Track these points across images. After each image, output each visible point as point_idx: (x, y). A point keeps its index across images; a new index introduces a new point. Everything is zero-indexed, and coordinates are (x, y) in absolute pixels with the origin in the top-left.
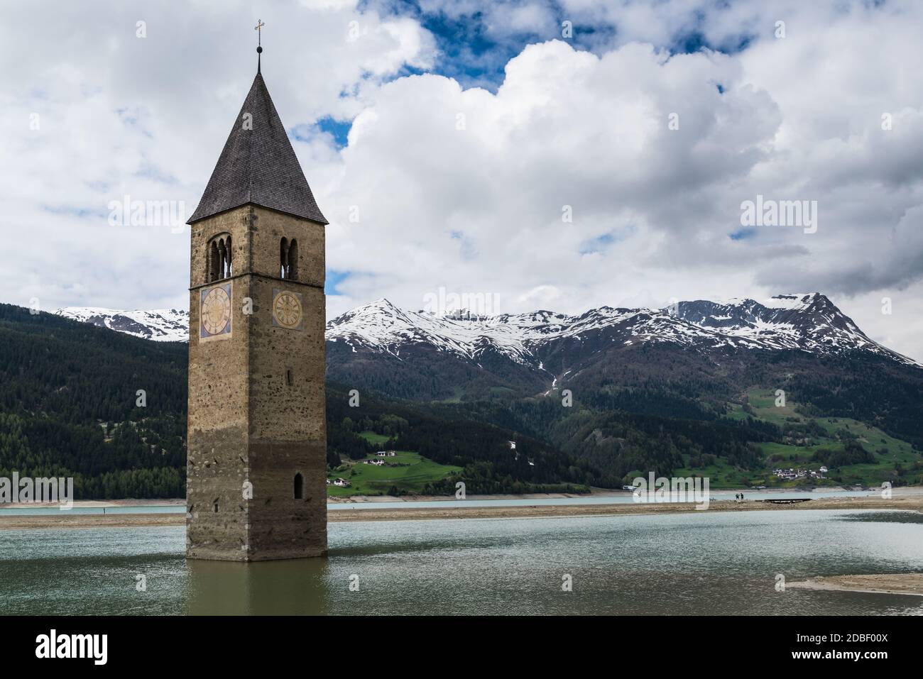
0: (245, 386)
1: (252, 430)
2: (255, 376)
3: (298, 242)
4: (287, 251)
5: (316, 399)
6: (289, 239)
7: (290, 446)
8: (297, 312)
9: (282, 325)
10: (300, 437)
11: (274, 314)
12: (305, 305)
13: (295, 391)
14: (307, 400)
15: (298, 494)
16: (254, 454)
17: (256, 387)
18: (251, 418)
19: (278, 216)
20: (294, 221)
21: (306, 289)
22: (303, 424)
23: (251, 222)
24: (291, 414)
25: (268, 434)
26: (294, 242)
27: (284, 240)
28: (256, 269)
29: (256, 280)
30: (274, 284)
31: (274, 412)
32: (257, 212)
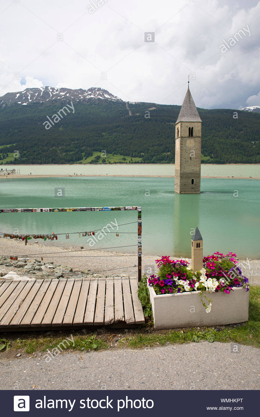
0: (180, 161)
1: (181, 170)
2: (182, 159)
3: (194, 128)
4: (191, 130)
5: (198, 163)
6: (191, 128)
7: (191, 173)
8: (193, 144)
9: (188, 147)
10: (194, 171)
11: (187, 145)
12: (195, 142)
13: (192, 161)
14: (196, 163)
15: (193, 183)
16: (181, 175)
17: (182, 161)
18: (180, 168)
19: (188, 123)
20: (192, 123)
21: (195, 138)
22: (194, 168)
23: (181, 126)
24: (191, 166)
25: (185, 171)
26: (192, 128)
27: (190, 128)
28: (182, 136)
29: (182, 138)
30: (187, 138)
31: (186, 166)
32: (182, 123)
